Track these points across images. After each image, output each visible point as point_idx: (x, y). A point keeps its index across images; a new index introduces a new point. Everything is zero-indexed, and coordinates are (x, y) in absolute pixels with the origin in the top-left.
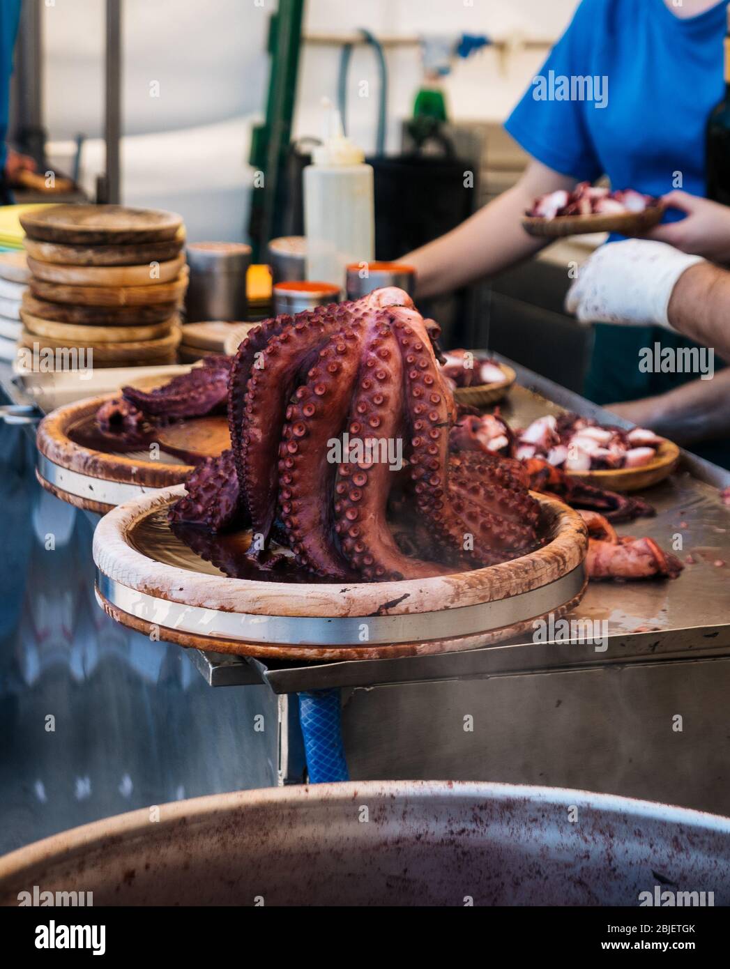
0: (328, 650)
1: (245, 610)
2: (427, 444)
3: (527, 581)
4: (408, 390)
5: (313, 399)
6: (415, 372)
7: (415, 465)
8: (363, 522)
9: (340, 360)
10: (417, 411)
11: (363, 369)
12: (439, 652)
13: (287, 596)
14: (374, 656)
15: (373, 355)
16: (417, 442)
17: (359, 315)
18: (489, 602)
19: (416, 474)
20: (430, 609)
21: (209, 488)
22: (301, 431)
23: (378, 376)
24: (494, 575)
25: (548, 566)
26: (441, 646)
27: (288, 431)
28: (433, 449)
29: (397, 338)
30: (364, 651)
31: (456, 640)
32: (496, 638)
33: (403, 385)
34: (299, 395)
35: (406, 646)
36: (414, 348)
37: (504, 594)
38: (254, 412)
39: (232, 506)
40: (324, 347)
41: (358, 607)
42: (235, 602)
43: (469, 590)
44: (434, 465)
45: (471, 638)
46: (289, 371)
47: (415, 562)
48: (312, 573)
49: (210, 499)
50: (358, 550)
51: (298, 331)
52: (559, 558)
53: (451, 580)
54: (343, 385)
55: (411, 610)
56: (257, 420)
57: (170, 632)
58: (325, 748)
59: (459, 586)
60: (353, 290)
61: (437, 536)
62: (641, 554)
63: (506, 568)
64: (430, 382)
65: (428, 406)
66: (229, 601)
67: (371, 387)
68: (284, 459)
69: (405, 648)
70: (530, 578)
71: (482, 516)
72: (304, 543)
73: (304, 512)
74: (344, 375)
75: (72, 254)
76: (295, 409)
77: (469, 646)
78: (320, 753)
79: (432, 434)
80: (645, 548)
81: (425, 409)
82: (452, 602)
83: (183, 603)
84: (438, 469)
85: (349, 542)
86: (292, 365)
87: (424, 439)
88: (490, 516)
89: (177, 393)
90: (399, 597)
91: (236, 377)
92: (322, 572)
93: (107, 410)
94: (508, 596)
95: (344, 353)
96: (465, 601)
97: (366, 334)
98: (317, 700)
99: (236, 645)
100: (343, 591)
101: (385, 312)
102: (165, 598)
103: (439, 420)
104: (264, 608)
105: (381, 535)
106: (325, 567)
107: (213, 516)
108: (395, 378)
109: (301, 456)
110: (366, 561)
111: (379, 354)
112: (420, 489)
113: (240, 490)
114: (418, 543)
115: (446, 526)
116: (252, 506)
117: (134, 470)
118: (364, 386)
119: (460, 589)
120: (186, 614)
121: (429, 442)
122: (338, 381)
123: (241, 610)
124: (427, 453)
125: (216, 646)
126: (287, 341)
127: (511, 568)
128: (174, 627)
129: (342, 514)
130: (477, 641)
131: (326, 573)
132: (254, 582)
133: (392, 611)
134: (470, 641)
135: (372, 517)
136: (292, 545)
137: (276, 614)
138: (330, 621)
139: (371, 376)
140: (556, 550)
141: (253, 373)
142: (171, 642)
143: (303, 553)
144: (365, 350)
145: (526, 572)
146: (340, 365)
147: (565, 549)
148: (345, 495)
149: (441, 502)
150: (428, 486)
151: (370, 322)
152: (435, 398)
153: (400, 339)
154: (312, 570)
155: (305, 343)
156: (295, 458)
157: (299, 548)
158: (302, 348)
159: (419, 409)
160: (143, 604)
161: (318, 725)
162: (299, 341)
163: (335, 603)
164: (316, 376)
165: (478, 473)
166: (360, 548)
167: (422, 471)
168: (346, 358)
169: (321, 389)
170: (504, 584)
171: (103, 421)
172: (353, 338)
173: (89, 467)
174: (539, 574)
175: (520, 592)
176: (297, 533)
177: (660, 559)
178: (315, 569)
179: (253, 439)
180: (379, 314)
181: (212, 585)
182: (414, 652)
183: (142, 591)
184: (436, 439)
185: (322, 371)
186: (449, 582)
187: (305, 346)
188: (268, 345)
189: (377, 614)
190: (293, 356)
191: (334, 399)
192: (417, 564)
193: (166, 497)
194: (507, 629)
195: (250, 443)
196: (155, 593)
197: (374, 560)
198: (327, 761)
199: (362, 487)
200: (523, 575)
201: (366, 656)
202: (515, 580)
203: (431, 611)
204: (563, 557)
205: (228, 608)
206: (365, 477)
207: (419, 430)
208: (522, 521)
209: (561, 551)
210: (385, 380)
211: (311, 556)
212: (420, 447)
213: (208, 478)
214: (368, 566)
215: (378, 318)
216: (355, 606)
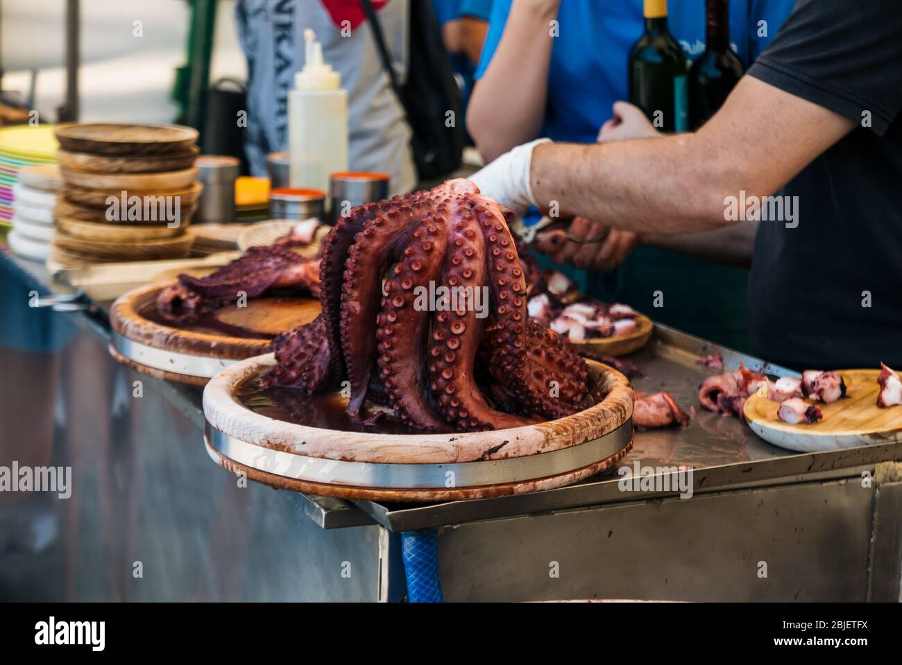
0: (439, 492)
1: (366, 458)
2: (511, 311)
3: (600, 428)
4: (491, 265)
5: (409, 274)
6: (498, 249)
7: (501, 330)
8: (457, 380)
9: (432, 239)
10: (501, 283)
11: (452, 246)
12: (532, 491)
13: (403, 446)
14: (479, 496)
15: (459, 235)
16: (502, 310)
17: (441, 201)
18: (572, 446)
19: (501, 338)
20: (525, 453)
21: (301, 356)
22: (400, 302)
23: (467, 253)
24: (575, 423)
25: (614, 415)
26: (534, 485)
27: (386, 303)
28: (517, 316)
29: (479, 220)
30: (469, 492)
31: (546, 481)
32: (577, 477)
33: (487, 261)
34: (397, 271)
35: (505, 487)
36: (496, 228)
37: (583, 439)
38: (354, 287)
39: (324, 371)
40: (416, 229)
41: (465, 454)
42: (355, 453)
43: (557, 436)
44: (518, 329)
45: (557, 478)
46: (384, 250)
47: (501, 415)
48: (411, 426)
49: (303, 366)
50: (454, 405)
51: (391, 216)
52: (621, 408)
53: (541, 428)
54: (436, 262)
55: (511, 455)
56: (356, 294)
57: (292, 482)
58: (427, 579)
59: (548, 434)
60: (337, 194)
61: (517, 391)
62: (659, 406)
63: (582, 417)
64: (512, 258)
65: (511, 278)
66: (350, 451)
67: (460, 263)
68: (383, 328)
69: (505, 489)
70: (602, 425)
71: (546, 374)
72: (403, 400)
73: (402, 373)
74: (436, 253)
75: (105, 162)
76: (393, 283)
77: (557, 485)
78: (422, 583)
79: (515, 303)
80: (663, 401)
81: (508, 281)
82: (543, 447)
83: (306, 455)
84: (520, 334)
85: (445, 398)
86: (386, 246)
87: (508, 307)
88: (553, 374)
89: (227, 279)
90: (500, 444)
91: (328, 258)
92: (421, 425)
93: (167, 295)
94: (586, 441)
95: (435, 234)
96: (553, 446)
97: (451, 217)
98: (420, 537)
99: (355, 491)
100: (452, 440)
101: (465, 199)
102: (289, 451)
103: (521, 290)
104: (382, 457)
105: (472, 391)
106: (422, 420)
107: (308, 380)
108: (480, 255)
109: (399, 325)
110: (462, 415)
111: (466, 234)
112: (505, 351)
113: (331, 356)
114: (495, 398)
115: (526, 383)
116: (350, 370)
117: (214, 344)
118: (454, 262)
119: (549, 436)
120: (308, 465)
121: (513, 310)
122: (431, 258)
123: (361, 459)
124: (512, 319)
125: (337, 493)
126: (381, 224)
127: (587, 417)
128: (296, 477)
129: (438, 373)
130: (562, 480)
131: (424, 426)
132: (370, 434)
133: (494, 456)
134: (557, 481)
135: (463, 377)
136: (391, 403)
137: (393, 461)
138: (440, 467)
139: (460, 253)
140: (617, 401)
141: (351, 252)
142: (294, 490)
143: (402, 410)
144: (451, 231)
145: (599, 420)
146: (432, 244)
147: (624, 401)
148: (440, 357)
149: (523, 361)
150: (512, 348)
151: (453, 207)
152: (517, 272)
153: (481, 221)
154: (411, 424)
155: (398, 226)
156: (394, 326)
157: (398, 404)
158: (395, 230)
159: (502, 281)
160: (265, 458)
161: (420, 559)
162: (391, 223)
163: (446, 451)
164: (412, 254)
165: (536, 338)
166: (455, 403)
167: (507, 335)
168: (437, 239)
169: (417, 265)
170: (583, 431)
171: (165, 304)
172: (441, 221)
173: (171, 343)
174: (608, 421)
175: (595, 438)
176: (396, 391)
177: (676, 410)
178: (414, 422)
179: (353, 311)
180: (459, 201)
181: (333, 438)
182: (512, 491)
183: (265, 446)
184: (519, 307)
185: (417, 249)
186: (540, 430)
187: (397, 228)
188: (364, 228)
189: (482, 459)
190: (387, 237)
191: (427, 274)
192: (503, 416)
193: (255, 366)
194: (585, 470)
195: (349, 315)
196: (279, 447)
197: (468, 413)
198: (428, 591)
199: (455, 350)
200: (597, 422)
201: (472, 496)
202: (591, 427)
203: (526, 456)
204: (623, 407)
205: (349, 458)
206: (457, 341)
207: (504, 299)
208: (576, 378)
209: (621, 402)
210: (472, 258)
211: (410, 412)
212: (506, 313)
213: (298, 348)
214: (463, 419)
215: (460, 204)
216: (463, 453)
